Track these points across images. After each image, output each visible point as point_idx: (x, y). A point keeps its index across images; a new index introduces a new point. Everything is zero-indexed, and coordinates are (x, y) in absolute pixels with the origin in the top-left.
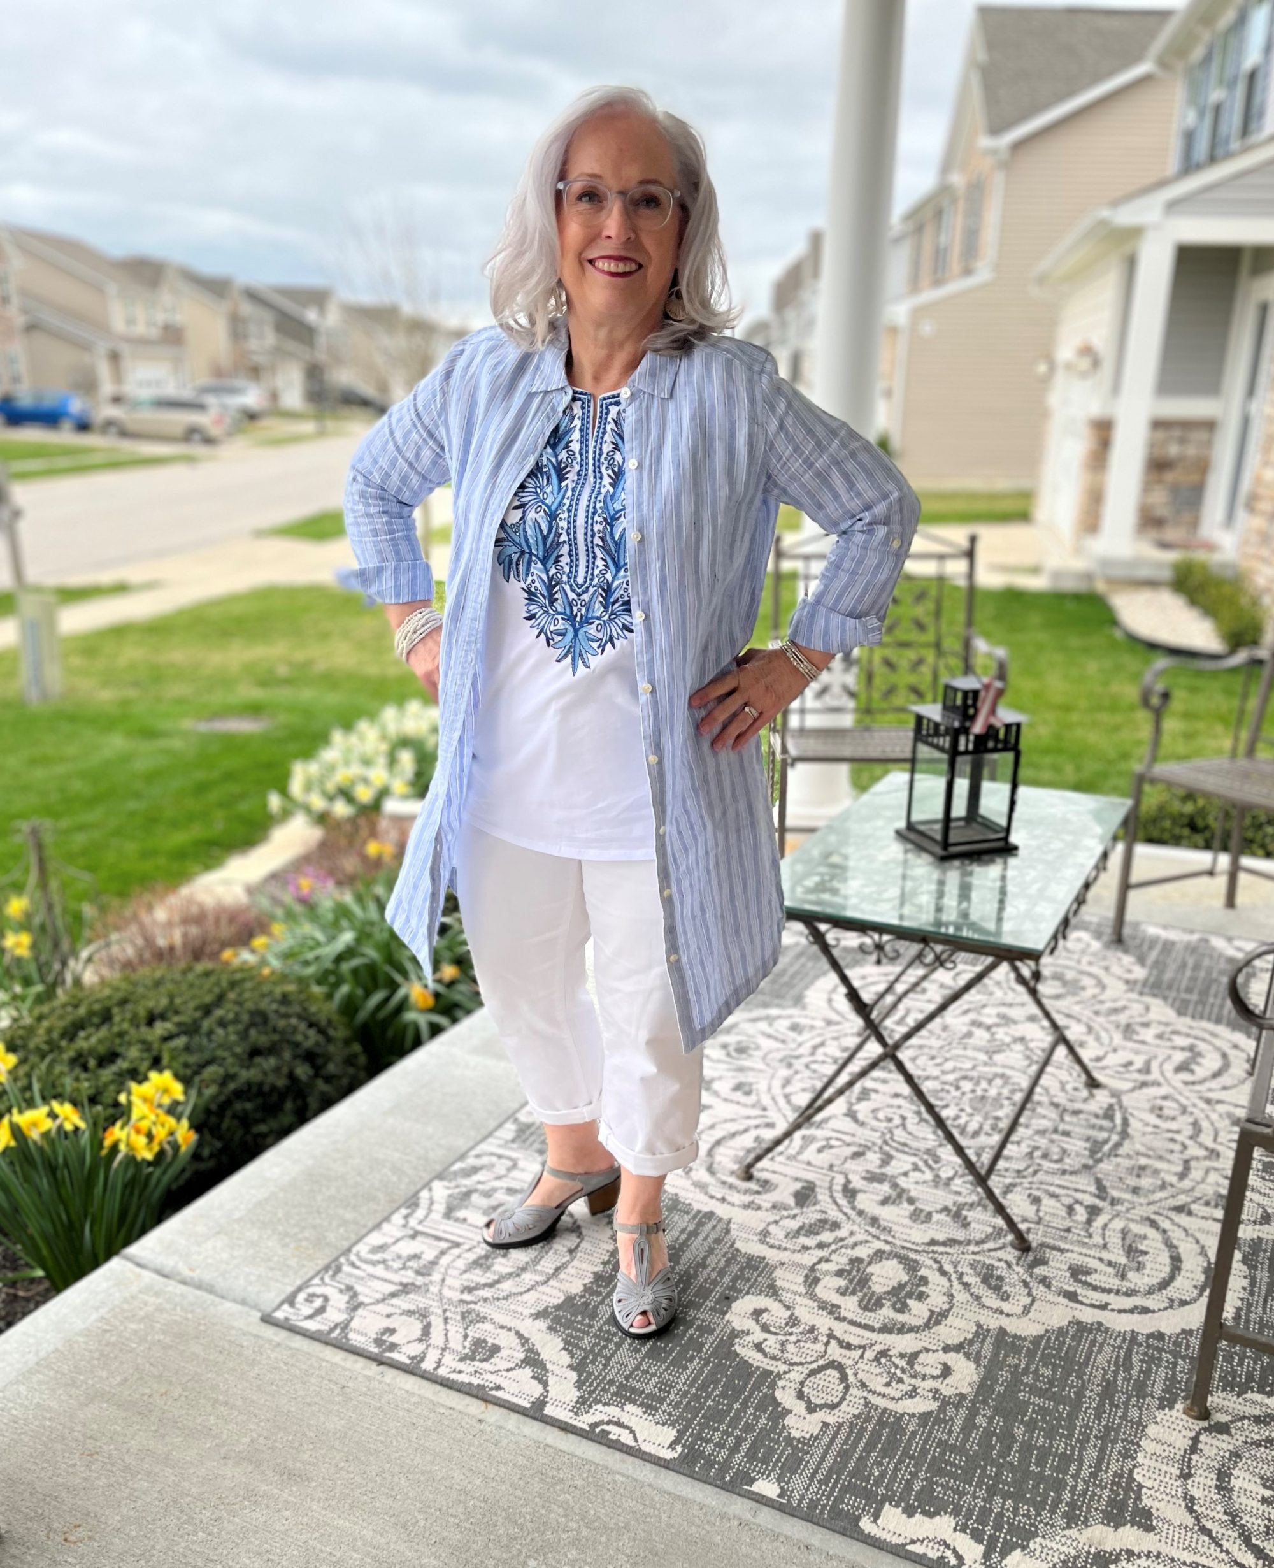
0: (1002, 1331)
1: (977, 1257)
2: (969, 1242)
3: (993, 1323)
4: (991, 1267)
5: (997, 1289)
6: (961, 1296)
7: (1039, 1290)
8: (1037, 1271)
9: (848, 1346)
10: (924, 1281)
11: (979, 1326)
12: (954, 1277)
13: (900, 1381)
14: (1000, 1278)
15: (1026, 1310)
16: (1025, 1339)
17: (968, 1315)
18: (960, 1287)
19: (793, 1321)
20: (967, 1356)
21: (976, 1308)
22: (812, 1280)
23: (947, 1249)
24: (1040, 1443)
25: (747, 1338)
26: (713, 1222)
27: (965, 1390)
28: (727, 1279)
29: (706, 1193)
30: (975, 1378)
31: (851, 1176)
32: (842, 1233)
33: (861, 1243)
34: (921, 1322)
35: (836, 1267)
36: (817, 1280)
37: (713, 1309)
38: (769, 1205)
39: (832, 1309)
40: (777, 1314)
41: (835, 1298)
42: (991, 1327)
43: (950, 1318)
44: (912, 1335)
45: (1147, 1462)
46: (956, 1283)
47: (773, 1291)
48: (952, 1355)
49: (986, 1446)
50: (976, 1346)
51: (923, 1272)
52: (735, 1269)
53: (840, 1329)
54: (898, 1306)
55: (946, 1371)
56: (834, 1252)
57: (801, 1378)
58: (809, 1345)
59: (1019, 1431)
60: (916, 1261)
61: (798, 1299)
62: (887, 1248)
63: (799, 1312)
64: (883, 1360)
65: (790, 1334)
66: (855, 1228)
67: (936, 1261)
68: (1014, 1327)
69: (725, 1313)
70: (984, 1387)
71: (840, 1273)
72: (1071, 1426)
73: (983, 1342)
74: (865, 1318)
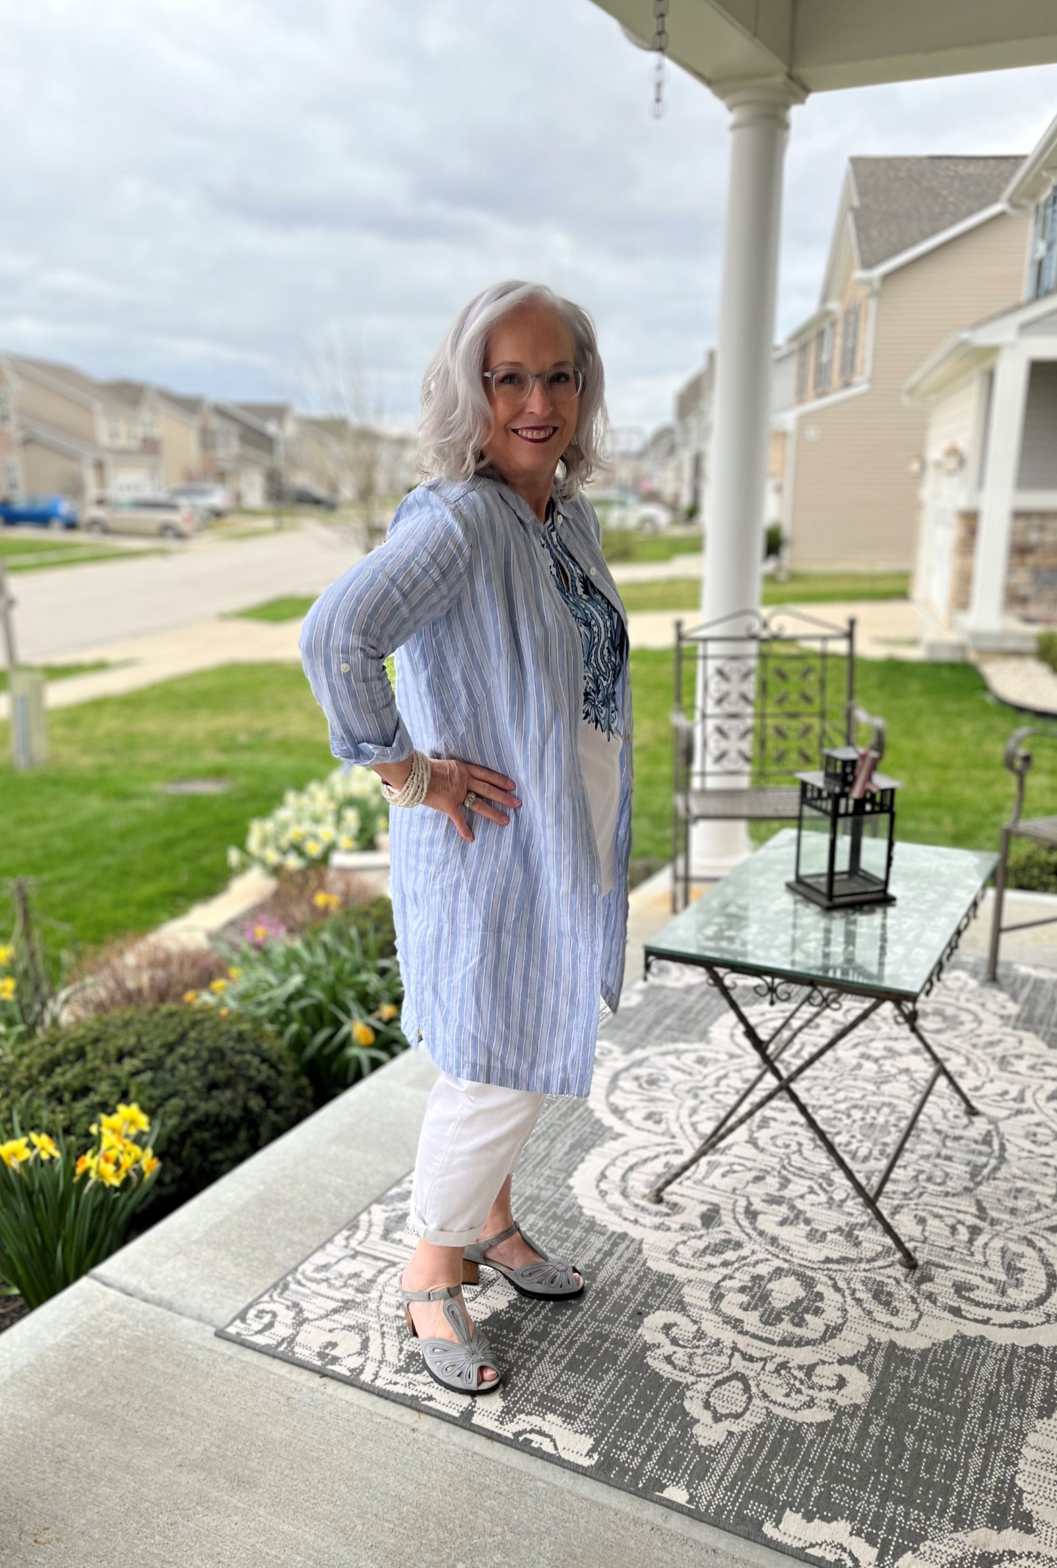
1: (868, 1275)
2: (860, 1260)
4: (881, 1284)
5: (887, 1304)
6: (854, 1311)
7: (926, 1305)
8: (923, 1287)
9: (751, 1359)
10: (820, 1296)
11: (870, 1342)
13: (799, 1391)
14: (890, 1294)
15: (915, 1324)
16: (913, 1352)
17: (861, 1328)
18: (853, 1302)
19: (700, 1335)
20: (860, 1368)
21: (868, 1323)
22: (717, 1296)
23: (841, 1267)
24: (929, 1451)
25: (658, 1351)
26: (627, 1242)
27: (859, 1401)
28: (639, 1296)
29: (620, 1215)
30: (869, 1389)
31: (752, 1199)
32: (745, 1252)
33: (762, 1261)
34: (817, 1335)
35: (739, 1284)
36: (721, 1297)
37: (626, 1324)
38: (677, 1227)
39: (736, 1324)
40: (685, 1328)
41: (738, 1313)
42: (882, 1341)
43: (844, 1332)
44: (810, 1348)
45: (1027, 1468)
46: (849, 1299)
47: (681, 1306)
48: (846, 1367)
49: (879, 1454)
50: (869, 1359)
51: (819, 1288)
52: (646, 1286)
53: (743, 1342)
54: (797, 1320)
55: (842, 1383)
56: (737, 1269)
57: (708, 1389)
58: (714, 1357)
59: (909, 1440)
60: (812, 1278)
61: (705, 1314)
62: (786, 1266)
63: (705, 1326)
64: (783, 1372)
65: (698, 1347)
66: (756, 1247)
67: (831, 1278)
68: (904, 1340)
69: (638, 1327)
70: (876, 1398)
71: (742, 1290)
72: (957, 1436)
73: (875, 1354)
74: (767, 1332)
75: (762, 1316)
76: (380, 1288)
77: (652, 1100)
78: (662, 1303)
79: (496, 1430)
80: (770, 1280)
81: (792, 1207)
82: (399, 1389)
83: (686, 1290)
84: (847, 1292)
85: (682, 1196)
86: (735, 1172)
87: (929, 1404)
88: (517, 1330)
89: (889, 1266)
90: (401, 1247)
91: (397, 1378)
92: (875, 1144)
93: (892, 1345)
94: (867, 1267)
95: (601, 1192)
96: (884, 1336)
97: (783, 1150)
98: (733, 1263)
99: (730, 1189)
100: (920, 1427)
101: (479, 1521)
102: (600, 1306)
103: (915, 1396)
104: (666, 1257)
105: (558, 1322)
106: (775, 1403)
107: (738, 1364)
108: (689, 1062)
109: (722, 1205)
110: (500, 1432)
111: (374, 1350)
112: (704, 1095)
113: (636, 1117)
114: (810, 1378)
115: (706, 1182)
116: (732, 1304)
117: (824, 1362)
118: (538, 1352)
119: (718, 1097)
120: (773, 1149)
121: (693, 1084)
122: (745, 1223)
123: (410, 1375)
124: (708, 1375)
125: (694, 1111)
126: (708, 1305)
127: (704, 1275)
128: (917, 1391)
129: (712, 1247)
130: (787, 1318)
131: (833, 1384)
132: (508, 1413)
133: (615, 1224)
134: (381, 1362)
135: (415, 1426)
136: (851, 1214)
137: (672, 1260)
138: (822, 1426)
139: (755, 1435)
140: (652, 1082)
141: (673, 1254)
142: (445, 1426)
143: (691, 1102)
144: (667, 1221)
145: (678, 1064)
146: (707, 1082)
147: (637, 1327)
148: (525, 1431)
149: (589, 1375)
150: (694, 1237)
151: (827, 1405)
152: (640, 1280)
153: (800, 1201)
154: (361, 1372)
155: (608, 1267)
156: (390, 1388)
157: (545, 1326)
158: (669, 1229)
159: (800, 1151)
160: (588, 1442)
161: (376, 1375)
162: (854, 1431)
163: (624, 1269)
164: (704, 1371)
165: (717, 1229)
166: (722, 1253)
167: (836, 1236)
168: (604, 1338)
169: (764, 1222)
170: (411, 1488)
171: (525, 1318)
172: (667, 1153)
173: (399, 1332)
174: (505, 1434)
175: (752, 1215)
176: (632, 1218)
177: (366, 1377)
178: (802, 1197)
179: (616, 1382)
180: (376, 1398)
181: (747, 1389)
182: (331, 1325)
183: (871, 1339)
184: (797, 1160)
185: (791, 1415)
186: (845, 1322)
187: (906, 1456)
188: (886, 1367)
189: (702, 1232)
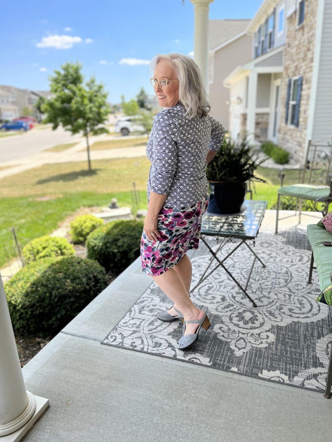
0: (278, 326)
1: (267, 309)
2: (264, 306)
3: (275, 324)
4: (270, 311)
5: (273, 316)
6: (266, 319)
7: (283, 315)
8: (281, 311)
9: (244, 334)
10: (256, 316)
11: (272, 325)
12: (263, 314)
13: (258, 340)
14: (274, 313)
15: (282, 320)
16: (283, 327)
17: (269, 323)
19: (229, 329)
20: (271, 332)
22: (231, 319)
24: (294, 351)
25: (220, 334)
26: (204, 308)
27: (274, 341)
29: (200, 301)
30: (275, 337)
31: (233, 293)
32: (235, 307)
33: (240, 309)
34: (258, 326)
35: (236, 315)
38: (216, 302)
39: (237, 325)
40: (225, 328)
41: (238, 323)
42: (275, 325)
43: (265, 324)
44: (257, 329)
45: (318, 352)
47: (222, 322)
48: (268, 332)
49: (282, 353)
50: (273, 330)
51: (256, 314)
53: (241, 330)
54: (252, 322)
55: (268, 337)
56: (234, 311)
57: (235, 342)
58: (234, 334)
59: (288, 348)
60: (253, 312)
61: (229, 324)
62: (246, 309)
63: (230, 327)
64: (253, 336)
65: (230, 332)
66: (237, 305)
67: (258, 311)
68: (280, 324)
70: (277, 339)
71: (237, 316)
72: (299, 346)
73: (274, 329)
74: (246, 326)
75: (243, 322)
76: (142, 326)
78: (217, 322)
79: (184, 359)
80: (243, 313)
82: (155, 352)
83: (223, 318)
85: (215, 294)
86: (226, 287)
87: (291, 339)
89: (271, 306)
90: (145, 315)
91: (154, 349)
95: (194, 295)
98: (232, 310)
99: (227, 292)
100: (290, 345)
101: (186, 383)
103: (287, 338)
104: (215, 310)
106: (253, 344)
107: (241, 335)
108: (207, 260)
109: (226, 296)
110: (185, 359)
111: (145, 343)
114: (260, 337)
115: (220, 290)
116: (235, 320)
117: (262, 332)
122: (233, 300)
123: (157, 348)
126: (229, 321)
127: (226, 314)
128: (287, 336)
129: (226, 306)
130: (250, 322)
131: (266, 337)
132: (186, 354)
133: (200, 303)
134: (148, 345)
135: (162, 361)
137: (217, 311)
138: (266, 348)
139: (250, 352)
140: (199, 266)
141: (217, 309)
142: (170, 360)
144: (213, 301)
147: (213, 329)
148: (191, 359)
149: (204, 342)
150: (221, 304)
151: (266, 343)
154: (144, 349)
156: (152, 352)
158: (214, 303)
160: (208, 359)
161: (148, 349)
162: (274, 348)
164: (233, 338)
165: (226, 302)
166: (229, 308)
169: (237, 299)
170: (165, 377)
172: (208, 284)
173: (151, 337)
174: (186, 360)
175: (234, 297)
176: (204, 301)
177: (145, 350)
179: (211, 344)
180: (150, 355)
181: (245, 341)
182: (133, 337)
185: (258, 346)
186: (264, 322)
187: (289, 352)
188: (278, 331)
189: (223, 303)
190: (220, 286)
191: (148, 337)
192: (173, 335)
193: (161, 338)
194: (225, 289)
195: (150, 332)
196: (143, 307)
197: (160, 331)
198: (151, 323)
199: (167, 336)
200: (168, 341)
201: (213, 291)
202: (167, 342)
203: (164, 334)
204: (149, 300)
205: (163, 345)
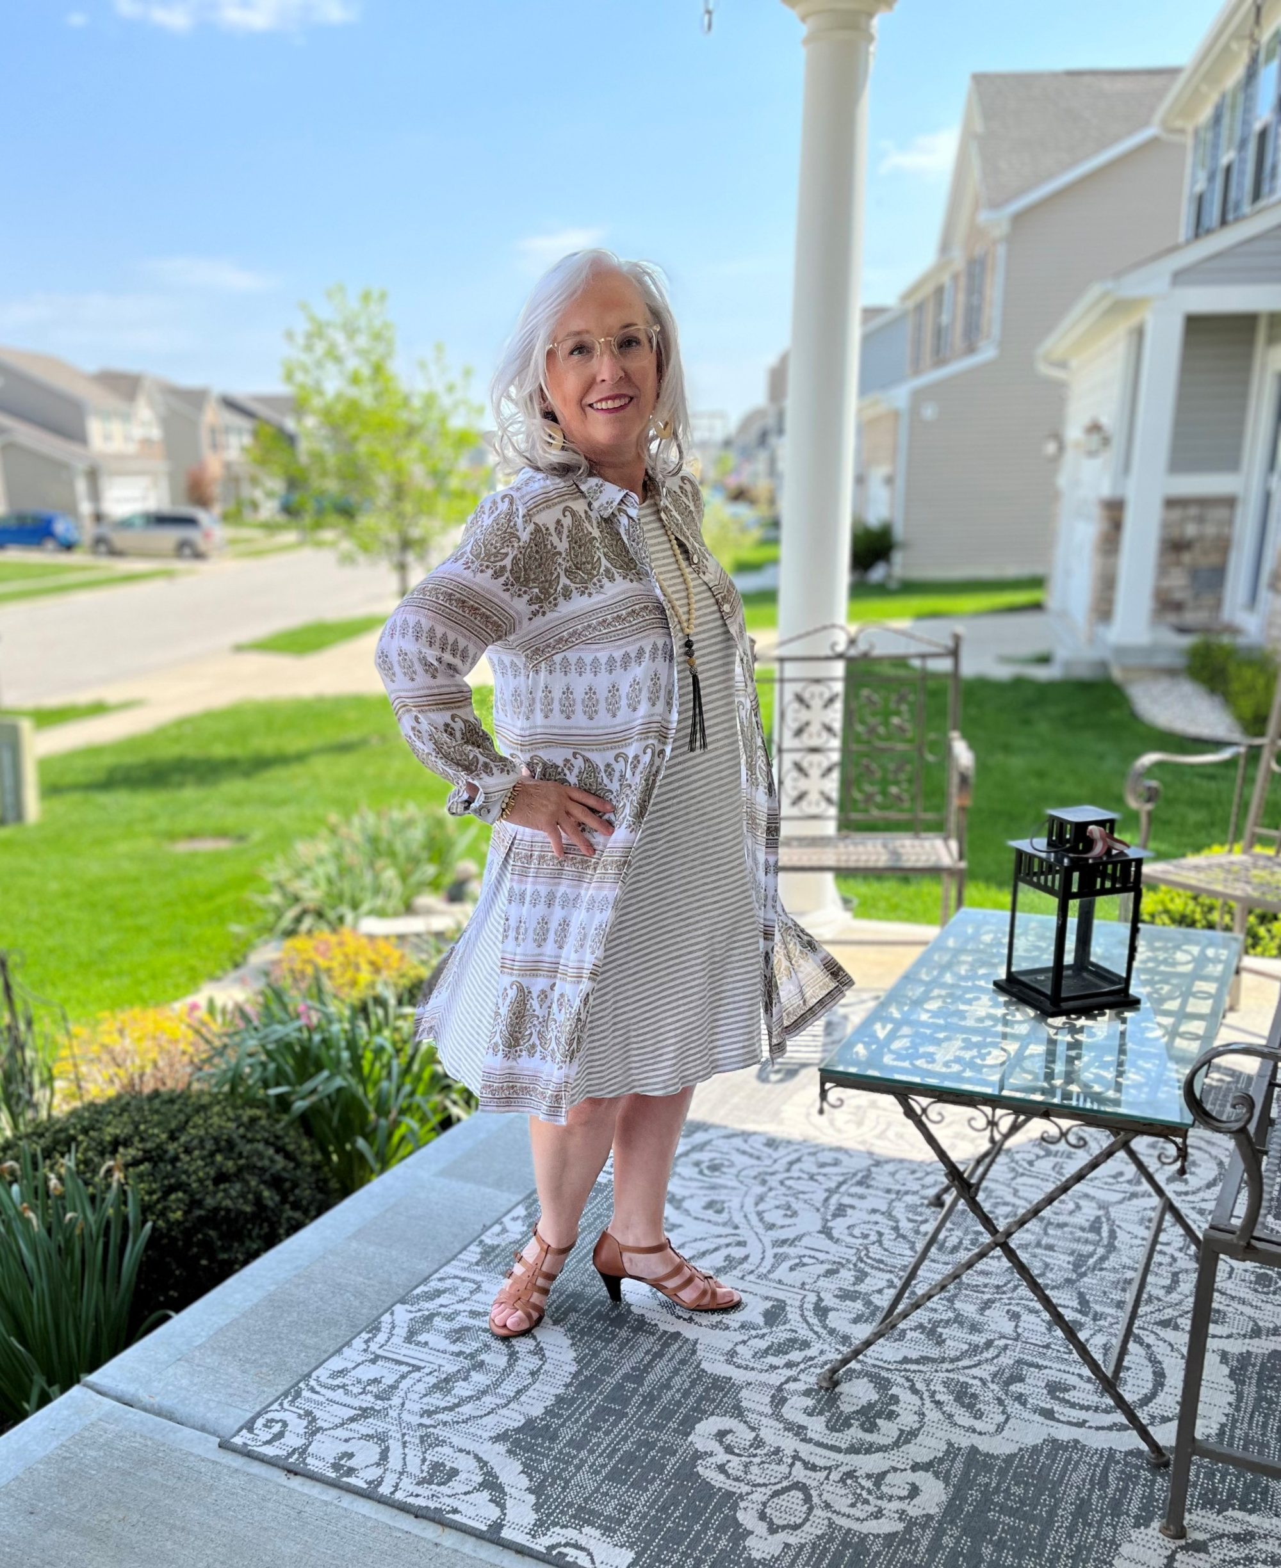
1: (951, 1375)
2: (943, 1360)
4: (963, 1384)
5: (970, 1407)
6: (932, 1415)
7: (1014, 1408)
9: (814, 1468)
10: (895, 1399)
13: (866, 1502)
16: (997, 1458)
17: (939, 1433)
18: (933, 1405)
19: (758, 1443)
20: (937, 1474)
21: (946, 1425)
22: (779, 1399)
23: (921, 1367)
24: (1008, 1562)
25: (711, 1460)
26: (679, 1343)
27: (933, 1510)
28: (691, 1401)
30: (944, 1497)
31: (822, 1295)
32: (812, 1351)
33: (831, 1361)
34: (889, 1441)
36: (784, 1400)
37: (675, 1430)
38: (737, 1325)
39: (799, 1431)
40: (743, 1435)
41: (802, 1419)
42: (963, 1445)
43: (920, 1437)
44: (881, 1454)
46: (927, 1401)
47: (738, 1412)
48: (920, 1473)
50: (946, 1465)
51: (894, 1390)
52: (699, 1389)
53: (805, 1450)
54: (867, 1425)
55: (914, 1491)
56: (802, 1371)
57: (764, 1499)
58: (773, 1466)
59: (988, 1551)
60: (888, 1380)
61: (764, 1421)
62: (858, 1366)
64: (849, 1482)
65: (755, 1456)
66: (826, 1347)
67: (908, 1379)
68: (985, 1445)
69: (688, 1434)
70: (953, 1506)
71: (807, 1393)
73: (953, 1461)
74: (833, 1439)
75: (829, 1421)
76: (402, 1394)
77: (713, 1187)
78: (716, 1407)
79: (526, 1544)
80: (839, 1383)
81: (868, 1303)
82: (421, 1502)
83: (744, 1394)
84: (926, 1395)
86: (804, 1265)
87: (1011, 1512)
88: (554, 1438)
89: (975, 1366)
90: (426, 1349)
91: (419, 1490)
92: (966, 1232)
93: (974, 1450)
94: (950, 1367)
96: (964, 1441)
97: (860, 1241)
98: (798, 1364)
99: (798, 1284)
100: (1000, 1538)
102: (647, 1412)
103: (996, 1504)
104: (723, 1359)
105: (599, 1429)
106: (838, 1513)
107: (800, 1473)
108: (759, 1146)
109: (789, 1302)
110: (531, 1545)
111: (394, 1461)
112: (773, 1181)
113: (694, 1205)
114: (879, 1488)
115: (771, 1276)
116: (796, 1408)
117: (895, 1469)
118: (576, 1462)
119: (789, 1183)
120: (849, 1240)
121: (761, 1170)
122: (814, 1321)
123: (433, 1487)
124: (765, 1485)
125: (761, 1199)
126: (769, 1410)
127: (764, 1377)
128: (998, 1499)
129: (775, 1347)
130: (856, 1424)
131: (906, 1493)
132: (541, 1526)
134: (401, 1474)
136: (935, 1310)
137: (729, 1362)
138: (890, 1537)
139: (815, 1546)
140: (714, 1168)
141: (732, 1354)
143: (759, 1190)
145: (746, 1147)
146: (776, 1167)
148: (559, 1545)
150: (756, 1336)
151: (897, 1516)
152: (693, 1384)
153: (877, 1296)
154: (380, 1484)
155: (657, 1369)
156: (411, 1500)
157: (585, 1434)
158: (727, 1328)
159: (880, 1242)
161: (396, 1487)
162: (925, 1542)
163: (676, 1372)
164: (761, 1481)
165: (782, 1328)
166: (786, 1353)
167: (916, 1334)
168: (650, 1446)
169: (833, 1320)
171: (563, 1425)
172: (728, 1245)
173: (422, 1441)
174: (537, 1548)
175: (822, 1312)
177: (385, 1489)
178: (880, 1291)
180: (395, 1512)
181: (808, 1499)
182: (348, 1434)
183: (950, 1444)
184: (876, 1251)
185: (855, 1526)
186: (922, 1427)
188: (966, 1473)
189: (765, 1331)
190: (779, 1259)
191: (413, 1438)
192: (517, 1443)
193: (461, 1451)
194: (794, 1273)
195: (426, 1421)
196: (430, 1318)
197: (465, 1422)
198: (444, 1385)
199: (488, 1445)
200: (486, 1464)
201: (742, 1278)
202: (481, 1468)
203: (479, 1433)
204: (464, 1290)
205: (462, 1476)
